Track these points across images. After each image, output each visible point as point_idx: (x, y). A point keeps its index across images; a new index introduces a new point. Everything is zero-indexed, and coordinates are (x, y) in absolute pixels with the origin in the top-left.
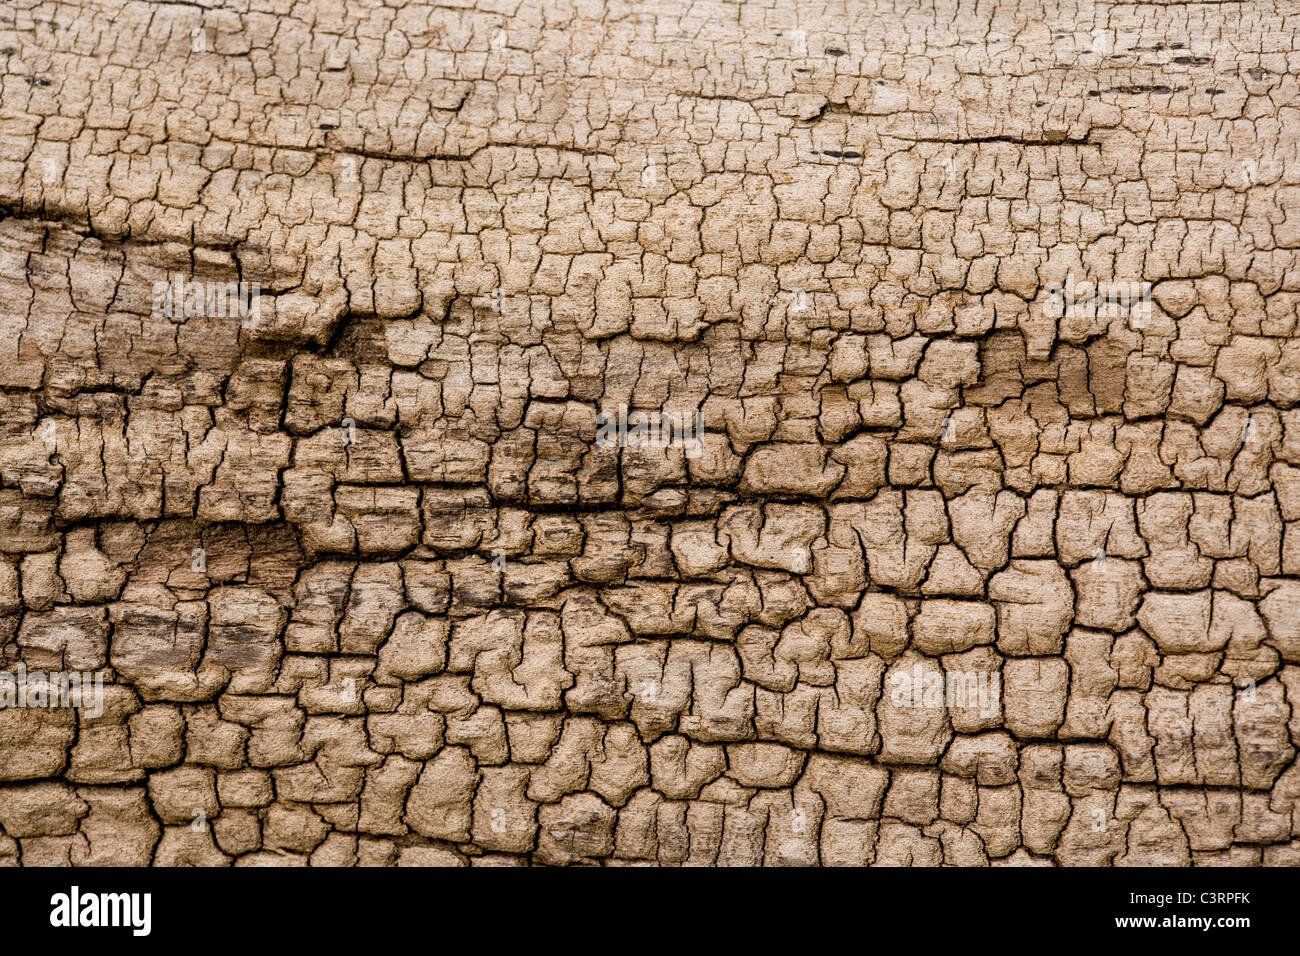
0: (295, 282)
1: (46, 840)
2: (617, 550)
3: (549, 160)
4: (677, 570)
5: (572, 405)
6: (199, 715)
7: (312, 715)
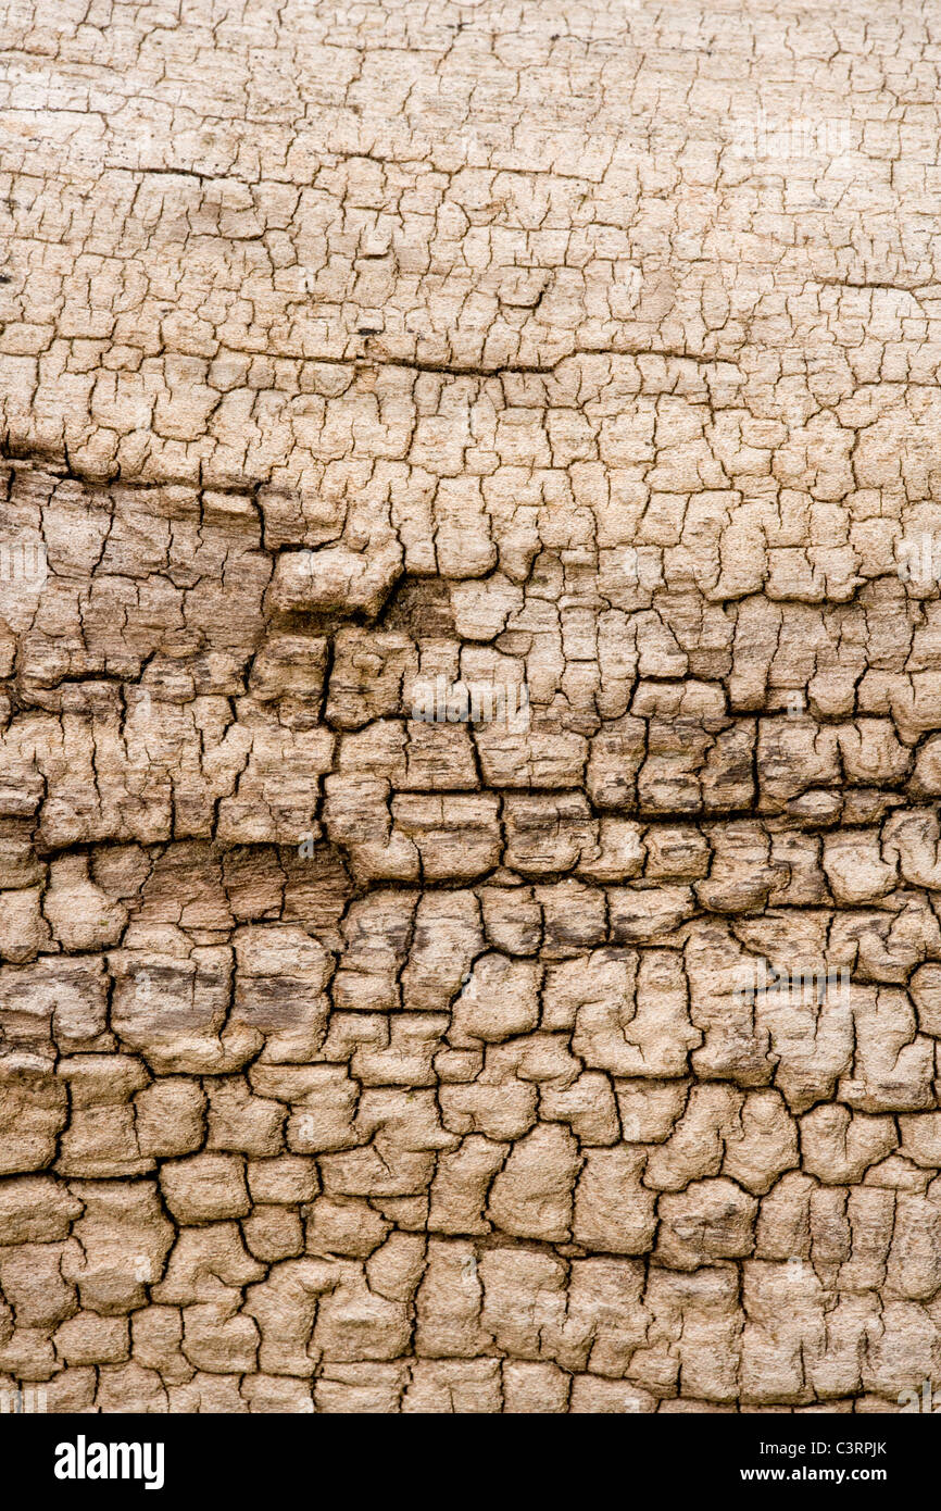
0: (333, 534)
1: (29, 1248)
2: (755, 871)
3: (654, 369)
4: (831, 894)
5: (692, 686)
6: (224, 1091)
7: (368, 1088)
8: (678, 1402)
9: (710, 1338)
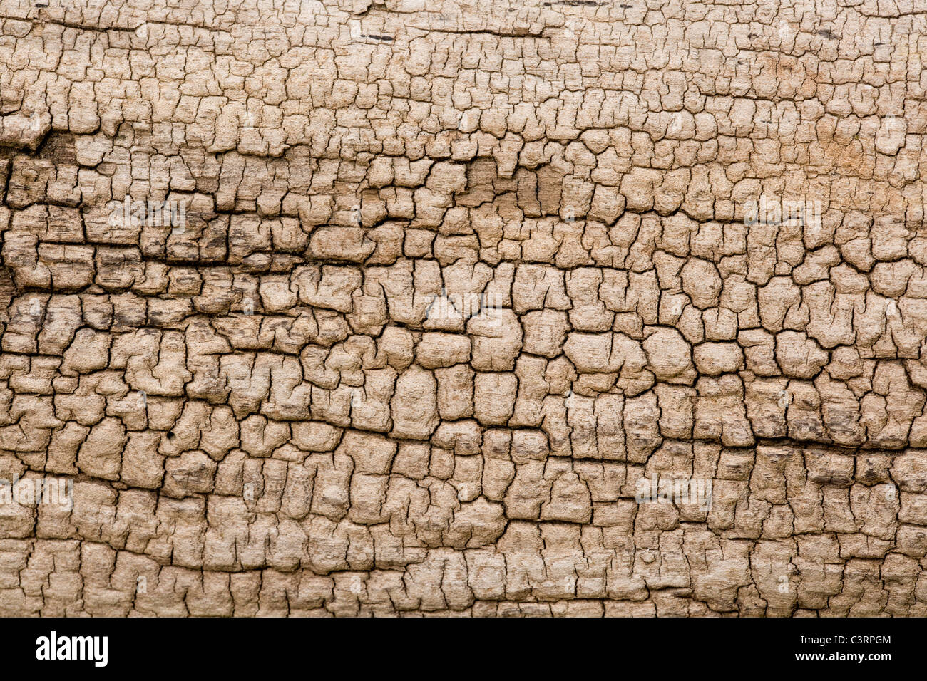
0: (16, 108)
2: (224, 292)
3: (187, 33)
4: (263, 307)
5: (197, 196)
7: (18, 394)
8: (171, 568)
9: (189, 534)
